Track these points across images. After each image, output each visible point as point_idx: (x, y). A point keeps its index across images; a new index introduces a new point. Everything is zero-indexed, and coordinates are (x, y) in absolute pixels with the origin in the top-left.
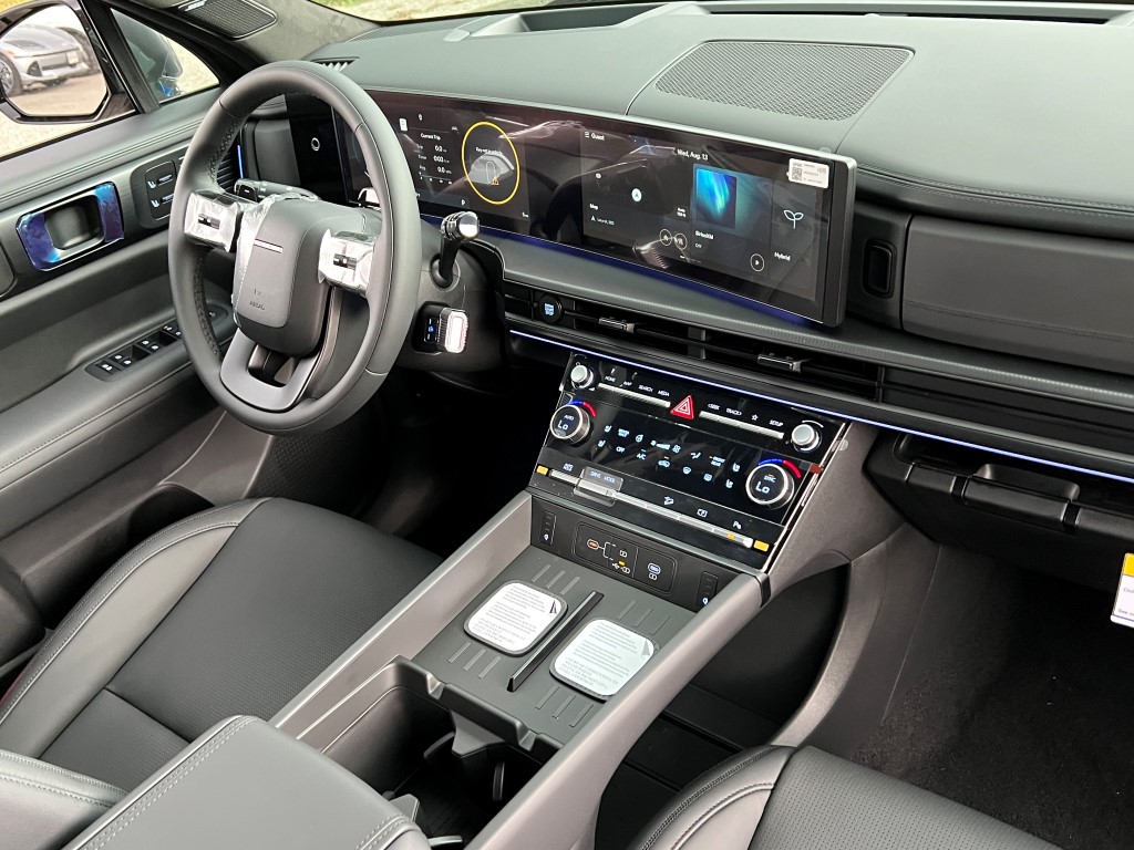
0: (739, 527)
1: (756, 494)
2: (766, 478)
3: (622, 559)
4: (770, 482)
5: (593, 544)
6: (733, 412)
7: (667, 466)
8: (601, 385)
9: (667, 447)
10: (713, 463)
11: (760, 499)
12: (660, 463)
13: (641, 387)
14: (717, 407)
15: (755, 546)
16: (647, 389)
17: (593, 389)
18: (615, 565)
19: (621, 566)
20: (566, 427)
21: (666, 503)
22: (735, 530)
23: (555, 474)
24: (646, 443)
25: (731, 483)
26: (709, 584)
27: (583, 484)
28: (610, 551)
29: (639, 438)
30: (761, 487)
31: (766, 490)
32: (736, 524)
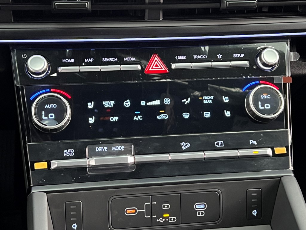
0: (255, 143)
1: (263, 112)
2: (262, 97)
3: (166, 212)
4: (267, 99)
5: (130, 211)
6: (199, 57)
7: (166, 118)
8: (61, 69)
9: (157, 102)
10: (205, 102)
11: (269, 114)
12: (159, 117)
13: (105, 60)
14: (184, 57)
15: (276, 153)
16: (111, 59)
17: (55, 75)
18: (161, 220)
19: (165, 218)
20: (52, 116)
21: (184, 148)
22: (253, 147)
23: (55, 164)
24: (136, 106)
25: (229, 112)
26: (254, 197)
27: (92, 162)
28: (151, 210)
29: (127, 104)
30: (263, 106)
31: (268, 106)
32: (251, 142)
